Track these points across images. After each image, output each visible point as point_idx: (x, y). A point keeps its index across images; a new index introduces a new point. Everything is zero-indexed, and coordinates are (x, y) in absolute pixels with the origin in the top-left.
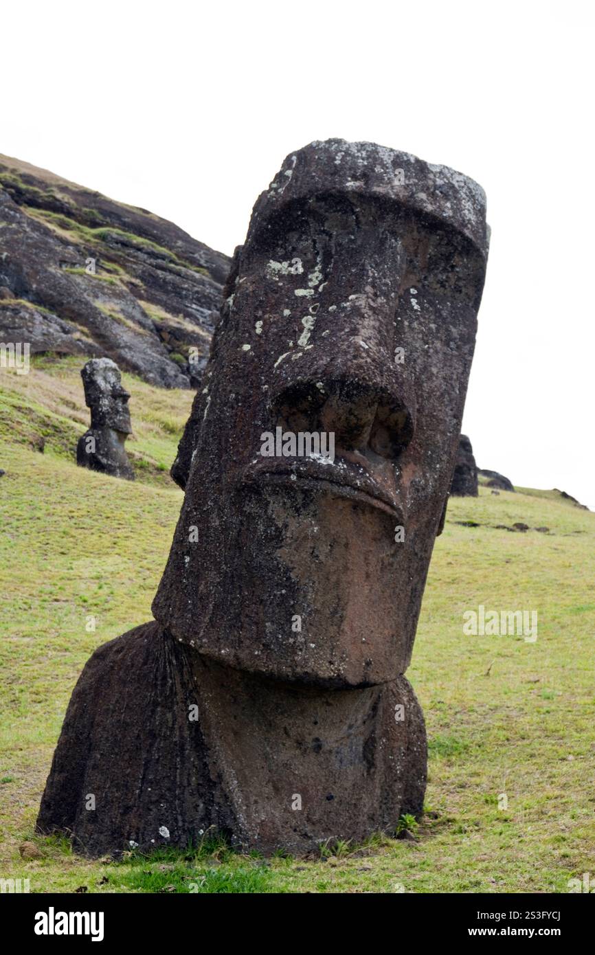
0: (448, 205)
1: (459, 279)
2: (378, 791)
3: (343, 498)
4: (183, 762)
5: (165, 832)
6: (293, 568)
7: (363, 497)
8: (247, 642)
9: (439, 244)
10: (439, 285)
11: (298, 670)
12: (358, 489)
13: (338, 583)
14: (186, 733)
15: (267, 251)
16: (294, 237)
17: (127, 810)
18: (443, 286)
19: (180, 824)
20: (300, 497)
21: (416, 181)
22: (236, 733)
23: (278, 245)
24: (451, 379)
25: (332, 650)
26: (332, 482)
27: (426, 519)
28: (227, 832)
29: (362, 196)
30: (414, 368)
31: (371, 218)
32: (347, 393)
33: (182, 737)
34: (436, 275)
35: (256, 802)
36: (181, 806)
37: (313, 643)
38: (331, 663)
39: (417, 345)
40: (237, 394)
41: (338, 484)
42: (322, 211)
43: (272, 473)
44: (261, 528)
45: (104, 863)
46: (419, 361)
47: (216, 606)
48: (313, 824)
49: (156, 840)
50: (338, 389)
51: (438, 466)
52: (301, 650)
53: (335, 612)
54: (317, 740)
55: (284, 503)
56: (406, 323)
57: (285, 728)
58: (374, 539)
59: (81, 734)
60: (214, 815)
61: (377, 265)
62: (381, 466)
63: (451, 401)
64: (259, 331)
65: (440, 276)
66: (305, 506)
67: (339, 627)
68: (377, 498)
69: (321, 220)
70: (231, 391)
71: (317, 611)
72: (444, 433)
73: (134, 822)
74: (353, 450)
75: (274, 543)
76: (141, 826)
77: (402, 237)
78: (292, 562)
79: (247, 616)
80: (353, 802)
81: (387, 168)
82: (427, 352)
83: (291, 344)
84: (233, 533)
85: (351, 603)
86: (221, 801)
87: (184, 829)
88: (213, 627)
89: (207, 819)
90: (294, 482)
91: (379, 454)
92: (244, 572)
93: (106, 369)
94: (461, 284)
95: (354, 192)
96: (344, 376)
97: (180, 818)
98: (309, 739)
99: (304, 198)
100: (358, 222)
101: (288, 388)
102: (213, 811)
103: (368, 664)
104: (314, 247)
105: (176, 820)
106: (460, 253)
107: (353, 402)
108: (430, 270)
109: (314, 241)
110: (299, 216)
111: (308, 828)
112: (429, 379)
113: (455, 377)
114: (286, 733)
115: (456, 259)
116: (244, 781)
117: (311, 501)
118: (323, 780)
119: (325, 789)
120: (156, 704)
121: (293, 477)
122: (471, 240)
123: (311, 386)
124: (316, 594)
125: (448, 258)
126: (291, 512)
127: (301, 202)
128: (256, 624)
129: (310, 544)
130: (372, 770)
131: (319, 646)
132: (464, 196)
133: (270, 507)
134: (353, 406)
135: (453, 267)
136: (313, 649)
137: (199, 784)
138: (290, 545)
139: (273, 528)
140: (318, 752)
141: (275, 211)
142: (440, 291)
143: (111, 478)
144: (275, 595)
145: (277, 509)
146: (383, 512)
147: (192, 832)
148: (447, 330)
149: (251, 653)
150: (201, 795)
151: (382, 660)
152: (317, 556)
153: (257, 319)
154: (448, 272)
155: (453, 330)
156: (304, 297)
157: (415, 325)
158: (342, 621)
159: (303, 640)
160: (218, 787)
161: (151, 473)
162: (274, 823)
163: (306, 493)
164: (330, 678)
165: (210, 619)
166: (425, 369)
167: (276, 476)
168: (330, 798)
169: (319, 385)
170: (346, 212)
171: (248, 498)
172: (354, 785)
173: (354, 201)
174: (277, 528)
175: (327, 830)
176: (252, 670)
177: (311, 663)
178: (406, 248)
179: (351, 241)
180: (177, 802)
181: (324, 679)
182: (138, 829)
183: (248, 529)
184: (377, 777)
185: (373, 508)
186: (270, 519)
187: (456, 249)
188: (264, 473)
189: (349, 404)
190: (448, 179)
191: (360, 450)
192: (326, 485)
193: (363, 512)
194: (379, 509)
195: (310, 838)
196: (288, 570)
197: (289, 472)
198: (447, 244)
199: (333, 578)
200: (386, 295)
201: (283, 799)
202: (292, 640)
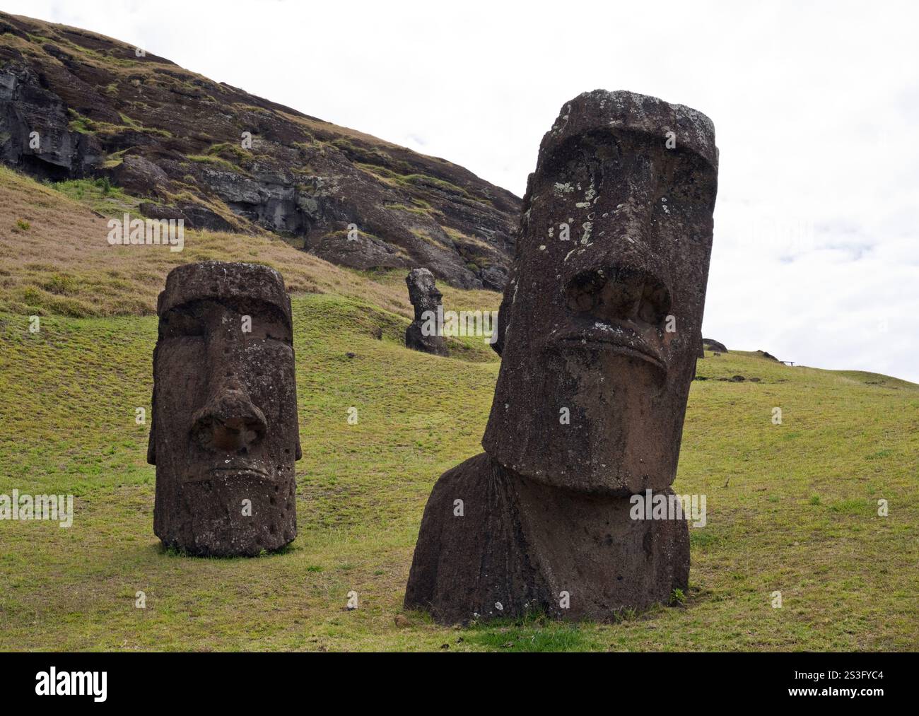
0: (687, 134)
1: (698, 188)
2: (655, 572)
3: (622, 355)
4: (510, 555)
5: (499, 606)
6: (587, 409)
7: (637, 354)
8: (555, 465)
9: (682, 163)
10: (682, 194)
11: (594, 484)
12: (633, 348)
13: (620, 419)
14: (512, 534)
15: (553, 176)
16: (572, 164)
17: (471, 590)
18: (686, 195)
19: (511, 600)
20: (589, 356)
21: (661, 117)
22: (549, 533)
23: (561, 171)
24: (696, 263)
25: (618, 468)
26: (612, 343)
27: (683, 369)
28: (546, 605)
29: (621, 130)
30: (668, 256)
31: (629, 147)
32: (621, 277)
33: (509, 537)
34: (680, 187)
35: (566, 583)
36: (510, 587)
37: (604, 464)
38: (618, 478)
39: (670, 240)
40: (538, 282)
41: (617, 345)
42: (593, 144)
43: (568, 339)
44: (562, 380)
45: (456, 629)
46: (671, 251)
47: (530, 440)
48: (609, 598)
49: (493, 613)
50: (614, 274)
51: (690, 329)
52: (595, 469)
53: (620, 440)
54: (609, 536)
55: (578, 361)
56: (660, 224)
57: (585, 528)
58: (646, 385)
59: (434, 537)
60: (535, 593)
61: (636, 181)
62: (648, 331)
63: (697, 280)
64: (551, 235)
65: (683, 187)
66: (593, 362)
67: (623, 452)
68: (646, 354)
69: (593, 151)
70: (533, 281)
71: (605, 440)
72: (693, 304)
73: (477, 599)
74: (627, 319)
76: (482, 602)
77: (653, 160)
78: (586, 404)
79: (554, 446)
80: (637, 580)
81: (639, 109)
82: (678, 244)
83: (576, 243)
84: (541, 385)
85: (631, 433)
86: (540, 582)
87: (513, 604)
88: (529, 455)
89: (530, 595)
90: (584, 345)
91: (647, 322)
92: (550, 414)
93: (424, 276)
94: (699, 192)
95: (616, 128)
96: (618, 264)
97: (510, 595)
98: (603, 535)
99: (579, 135)
100: (620, 150)
101: (576, 276)
102: (534, 590)
103: (645, 478)
104: (588, 171)
105: (507, 597)
106: (697, 169)
107: (626, 283)
108: (675, 184)
109: (588, 167)
110: (575, 149)
111: (605, 601)
112: (680, 264)
113: (699, 262)
114: (586, 531)
115: (695, 174)
116: (556, 568)
117: (598, 358)
118: (615, 565)
119: (616, 572)
120: (488, 514)
121: (584, 342)
122: (705, 159)
123: (594, 273)
124: (605, 427)
125: (689, 173)
126: (583, 367)
127: (577, 138)
128: (561, 451)
129: (598, 391)
130: (650, 557)
131: (609, 466)
132: (698, 126)
133: (567, 363)
134: (627, 287)
135: (692, 180)
136: (604, 468)
137: (523, 571)
138: (584, 392)
139: (570, 380)
140: (610, 545)
141: (557, 146)
142: (684, 198)
143: (432, 356)
144: (574, 430)
145: (572, 365)
146: (652, 364)
147: (519, 606)
148: (691, 227)
149: (559, 473)
150: (525, 579)
151: (655, 474)
152: (604, 399)
153: (549, 226)
154: (690, 184)
155: (696, 227)
156: (583, 208)
157: (667, 224)
158: (625, 447)
159: (597, 461)
160: (537, 572)
161: (460, 351)
162: (579, 598)
163: (594, 353)
164: (618, 490)
165: (527, 449)
166: (677, 256)
167: (571, 341)
168: (620, 578)
169: (600, 272)
170: (610, 144)
171: (550, 359)
172: (637, 568)
173: (616, 135)
174: (573, 380)
175: (619, 602)
176: (560, 485)
177: (603, 479)
178: (657, 168)
179: (617, 165)
180: (507, 584)
181: (613, 490)
182: (480, 604)
183: (551, 382)
184: (654, 562)
185: (644, 362)
186: (568, 374)
187: (694, 166)
188: (562, 339)
189: (624, 285)
190: (684, 114)
191: (631, 319)
192: (608, 346)
193: (637, 365)
194: (649, 362)
195: (607, 608)
196: (583, 410)
197: (580, 338)
198: (687, 163)
199: (617, 416)
200: (644, 203)
201: (585, 580)
202: (588, 462)
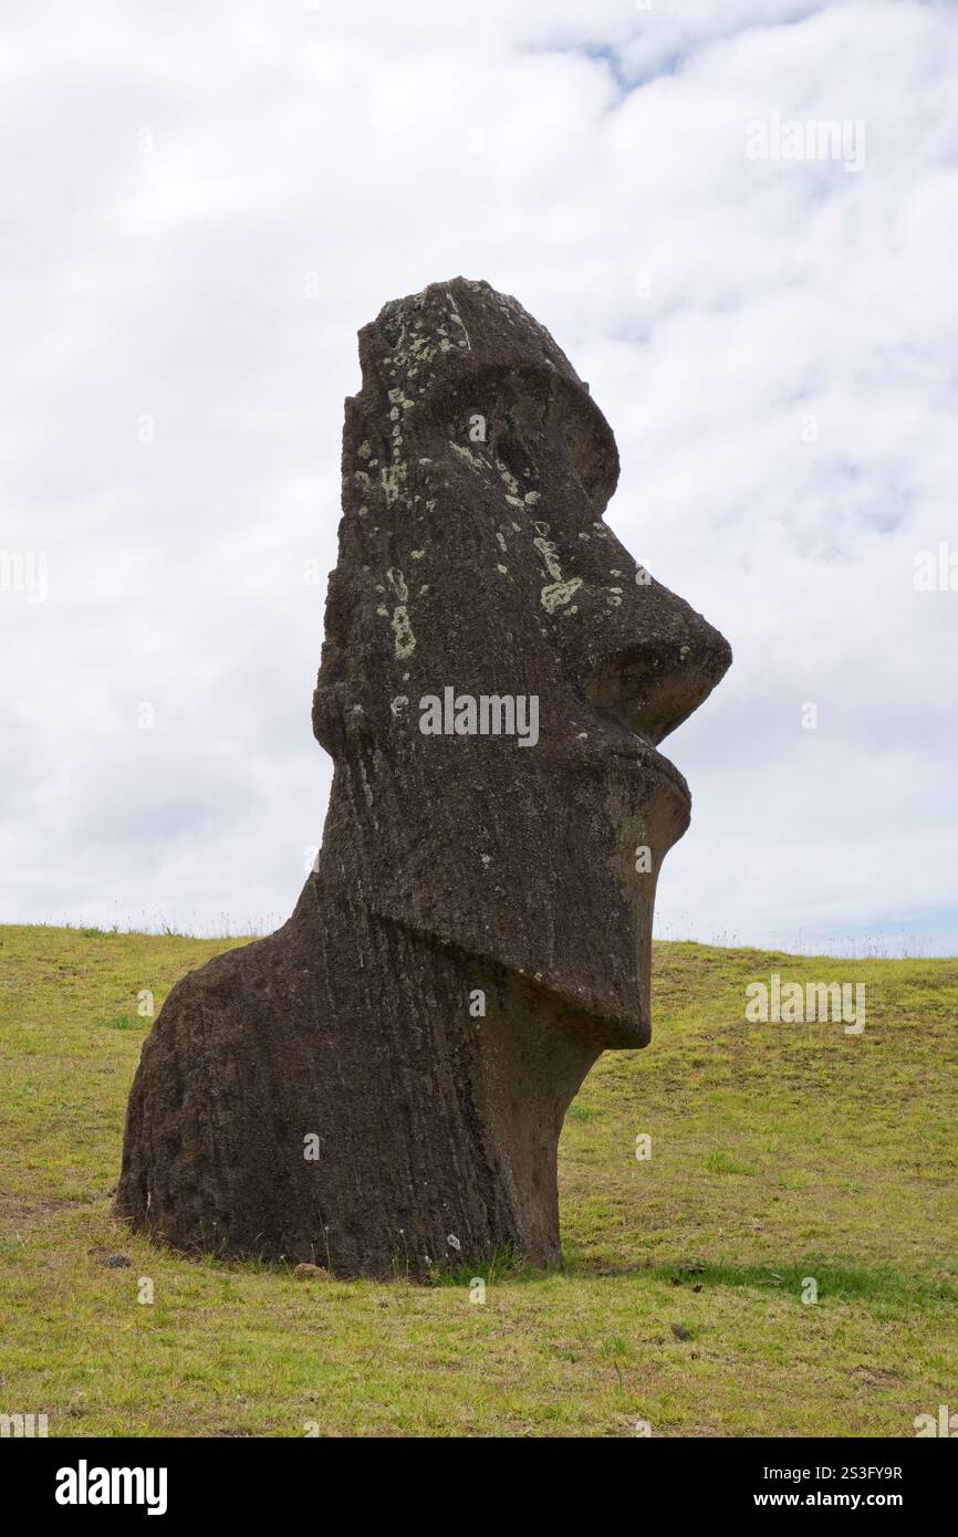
4: (458, 1146)
5: (455, 1241)
6: (624, 884)
14: (455, 1104)
17: (403, 1213)
19: (469, 1230)
20: (641, 790)
22: (514, 1105)
23: (451, 420)
26: (667, 776)
28: (509, 1241)
31: (559, 416)
33: (451, 1110)
35: (527, 1199)
36: (466, 1206)
40: (514, 634)
42: (517, 390)
43: (621, 755)
44: (596, 826)
47: (557, 927)
49: (450, 1254)
55: (623, 797)
59: (258, 1107)
60: (497, 1217)
64: (504, 547)
66: (642, 802)
75: (605, 848)
76: (431, 1235)
78: (624, 876)
79: (591, 943)
83: (543, 574)
84: (559, 829)
86: (501, 1198)
87: (473, 1238)
88: (561, 955)
90: (638, 770)
97: (467, 1223)
99: (508, 367)
100: (546, 414)
105: (464, 1224)
116: (517, 1172)
120: (396, 1063)
121: (638, 764)
123: (675, 649)
126: (627, 808)
127: (503, 371)
128: (601, 954)
133: (610, 796)
137: (478, 1176)
139: (608, 828)
145: (614, 803)
150: (483, 1191)
153: (494, 529)
156: (515, 508)
160: (497, 1178)
163: (649, 785)
165: (556, 943)
167: (624, 760)
169: (684, 648)
171: (583, 784)
174: (612, 829)
180: (461, 1200)
182: (427, 1240)
183: (578, 826)
186: (605, 816)
188: (612, 753)
196: (621, 885)
202: (634, 979)
